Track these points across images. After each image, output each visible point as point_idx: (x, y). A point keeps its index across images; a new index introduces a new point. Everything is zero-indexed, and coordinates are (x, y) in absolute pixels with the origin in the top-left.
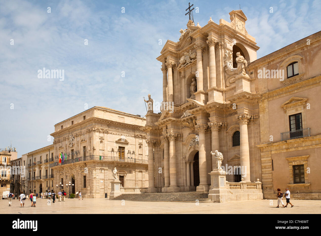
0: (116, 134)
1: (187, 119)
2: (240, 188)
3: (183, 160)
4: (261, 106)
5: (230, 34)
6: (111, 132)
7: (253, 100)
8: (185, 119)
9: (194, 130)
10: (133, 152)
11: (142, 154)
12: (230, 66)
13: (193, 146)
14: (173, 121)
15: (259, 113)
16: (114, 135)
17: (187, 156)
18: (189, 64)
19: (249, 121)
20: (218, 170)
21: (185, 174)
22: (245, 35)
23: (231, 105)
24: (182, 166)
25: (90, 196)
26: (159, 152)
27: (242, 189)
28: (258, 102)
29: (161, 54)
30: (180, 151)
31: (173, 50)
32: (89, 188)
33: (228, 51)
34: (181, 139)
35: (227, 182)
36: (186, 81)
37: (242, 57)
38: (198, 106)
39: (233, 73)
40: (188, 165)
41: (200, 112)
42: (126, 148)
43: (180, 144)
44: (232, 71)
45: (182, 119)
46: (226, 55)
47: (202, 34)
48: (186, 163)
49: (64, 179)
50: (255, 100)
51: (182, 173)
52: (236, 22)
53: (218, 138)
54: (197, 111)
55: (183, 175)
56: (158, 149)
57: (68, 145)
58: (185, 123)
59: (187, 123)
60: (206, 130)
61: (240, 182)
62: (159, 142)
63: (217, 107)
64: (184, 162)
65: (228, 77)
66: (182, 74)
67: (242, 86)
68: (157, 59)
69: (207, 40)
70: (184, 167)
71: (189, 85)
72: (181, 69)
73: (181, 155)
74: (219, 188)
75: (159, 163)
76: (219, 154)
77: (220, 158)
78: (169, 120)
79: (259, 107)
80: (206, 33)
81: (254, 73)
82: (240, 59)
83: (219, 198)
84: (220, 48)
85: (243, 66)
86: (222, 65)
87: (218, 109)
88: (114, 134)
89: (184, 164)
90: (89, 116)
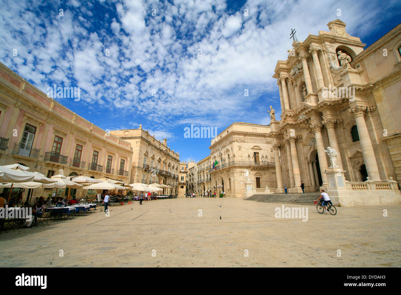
0: (251, 142)
1: (303, 121)
2: (367, 189)
3: (305, 161)
4: (376, 95)
5: (331, 40)
6: (247, 141)
7: (365, 91)
8: (302, 121)
9: (311, 130)
10: (266, 156)
11: (274, 157)
12: (336, 66)
13: (312, 146)
14: (291, 125)
15: (375, 103)
16: (249, 144)
17: (309, 156)
18: (298, 74)
19: (366, 112)
20: (333, 168)
21: (308, 174)
22: (346, 37)
23: (342, 101)
24: (305, 166)
25: (233, 196)
26: (284, 154)
27: (370, 190)
28: (372, 92)
29: (275, 73)
30: (301, 151)
31: (285, 66)
32: (233, 189)
33: (330, 54)
34: (301, 141)
35: (348, 181)
36: (298, 89)
37: (344, 54)
38: (309, 107)
39: (339, 71)
40: (310, 165)
41: (313, 112)
42: (260, 154)
43: (300, 145)
44: (338, 69)
45: (299, 122)
46: (329, 58)
47: (305, 47)
48: (308, 163)
49: (217, 182)
50: (367, 91)
51: (305, 173)
52: (335, 30)
53: (335, 134)
54: (309, 112)
55: (307, 175)
56: (283, 151)
57: (219, 154)
58: (302, 125)
59: (304, 125)
60: (322, 128)
61: (366, 181)
62: (283, 145)
63: (329, 105)
64: (306, 162)
65: (335, 76)
66: (294, 84)
67: (349, 80)
68: (272, 77)
69: (309, 50)
70: (307, 167)
71: (301, 91)
72: (293, 79)
73: (303, 155)
74: (337, 189)
75: (285, 165)
76: (332, 150)
77: (333, 155)
78: (287, 124)
79: (374, 97)
80: (308, 45)
81: (360, 65)
82: (342, 57)
83: (338, 201)
84: (323, 53)
85: (347, 62)
86: (328, 68)
87: (329, 107)
88: (249, 142)
89: (307, 165)
90: (230, 130)
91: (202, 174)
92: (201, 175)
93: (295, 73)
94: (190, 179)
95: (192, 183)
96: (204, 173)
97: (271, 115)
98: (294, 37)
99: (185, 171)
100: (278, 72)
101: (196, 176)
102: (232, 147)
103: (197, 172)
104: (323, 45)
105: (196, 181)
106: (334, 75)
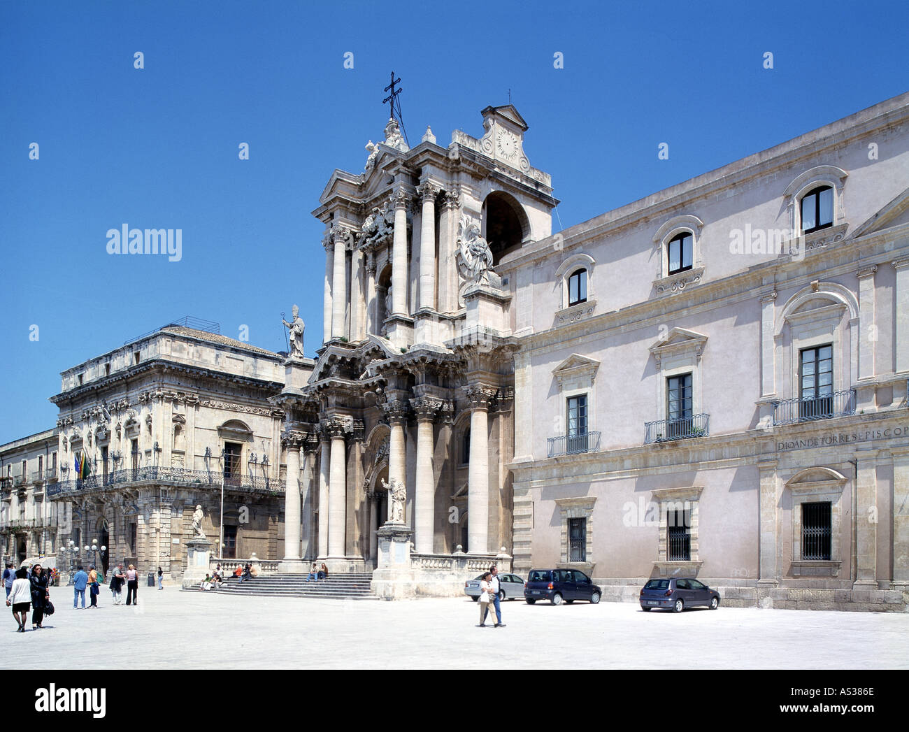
0: (220, 408)
1: (373, 383)
3: (363, 492)
5: (476, 171)
6: (206, 401)
8: (369, 382)
10: (264, 458)
13: (385, 456)
14: (340, 387)
15: (514, 384)
16: (213, 411)
17: (373, 480)
18: (383, 238)
19: (493, 402)
21: (366, 529)
22: (520, 168)
27: (455, 572)
28: (513, 357)
32: (143, 559)
36: (377, 282)
37: (483, 241)
38: (387, 355)
40: (374, 506)
41: (395, 371)
42: (244, 449)
43: (357, 449)
45: (364, 384)
47: (409, 167)
48: (369, 499)
49: (82, 532)
50: (507, 352)
52: (497, 136)
55: (362, 531)
57: (93, 433)
58: (370, 392)
59: (374, 395)
64: (366, 495)
66: (370, 262)
67: (478, 315)
68: (314, 213)
69: (419, 182)
70: (365, 510)
71: (383, 292)
73: (360, 477)
76: (399, 485)
77: (399, 495)
78: (330, 383)
80: (417, 166)
81: (509, 283)
82: (479, 248)
84: (451, 204)
85: (483, 266)
87: (432, 366)
88: (213, 407)
89: (366, 503)
90: (147, 354)
93: (376, 232)
97: (293, 337)
98: (395, 105)
100: (330, 207)
102: (149, 417)
104: (455, 181)
106: (462, 280)
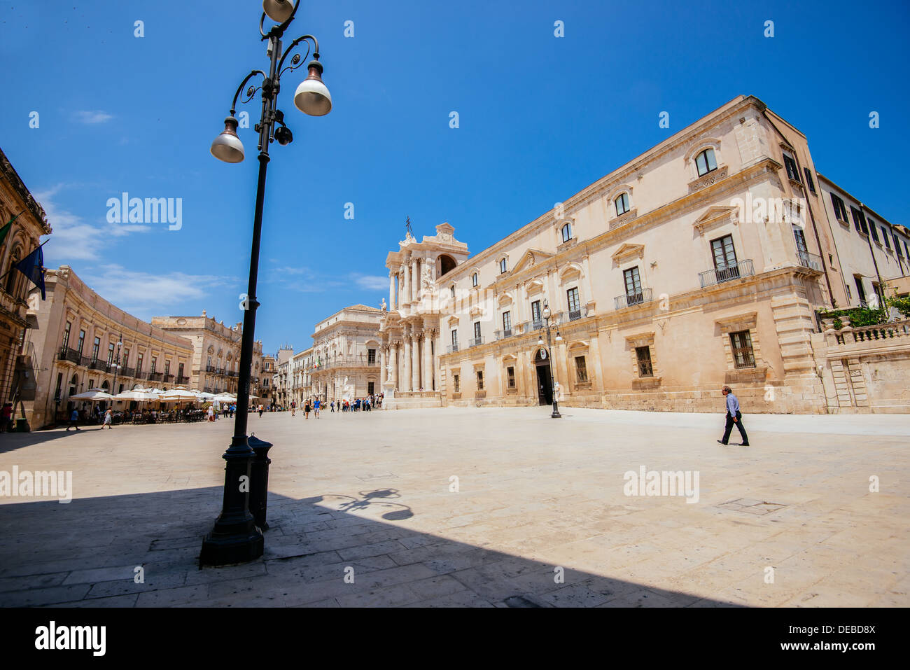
0: (366, 336)
6: (360, 334)
7: (435, 315)
19: (433, 334)
33: (427, 266)
46: (426, 270)
47: (408, 251)
57: (324, 348)
88: (364, 336)
91: (300, 374)
92: (298, 376)
94: (281, 382)
95: (283, 390)
96: (302, 374)
99: (272, 370)
101: (290, 378)
103: (292, 372)
104: (424, 254)
105: (290, 385)
